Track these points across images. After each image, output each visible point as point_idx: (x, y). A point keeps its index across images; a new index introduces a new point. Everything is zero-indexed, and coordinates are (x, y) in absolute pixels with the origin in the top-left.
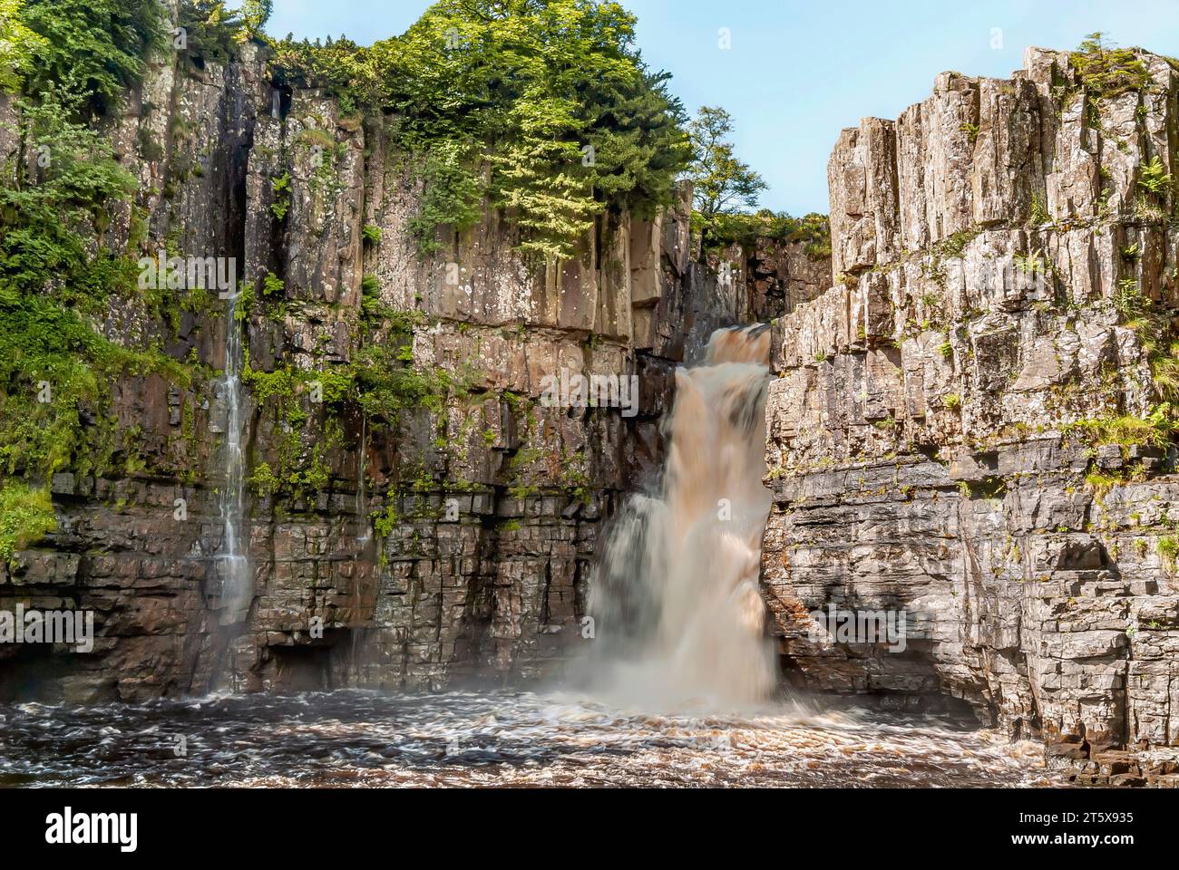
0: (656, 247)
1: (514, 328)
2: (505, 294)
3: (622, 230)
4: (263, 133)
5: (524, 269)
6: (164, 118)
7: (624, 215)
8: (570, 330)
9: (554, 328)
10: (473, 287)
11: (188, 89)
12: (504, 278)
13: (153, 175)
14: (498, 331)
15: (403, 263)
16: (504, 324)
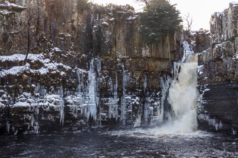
0: (175, 40)
1: (146, 58)
2: (143, 52)
3: (168, 37)
4: (95, 23)
5: (147, 46)
6: (76, 22)
7: (168, 34)
8: (157, 58)
9: (154, 58)
10: (137, 51)
11: (80, 16)
12: (143, 49)
13: (75, 33)
14: (142, 59)
15: (123, 47)
16: (144, 58)
